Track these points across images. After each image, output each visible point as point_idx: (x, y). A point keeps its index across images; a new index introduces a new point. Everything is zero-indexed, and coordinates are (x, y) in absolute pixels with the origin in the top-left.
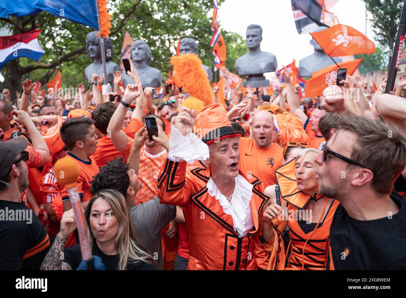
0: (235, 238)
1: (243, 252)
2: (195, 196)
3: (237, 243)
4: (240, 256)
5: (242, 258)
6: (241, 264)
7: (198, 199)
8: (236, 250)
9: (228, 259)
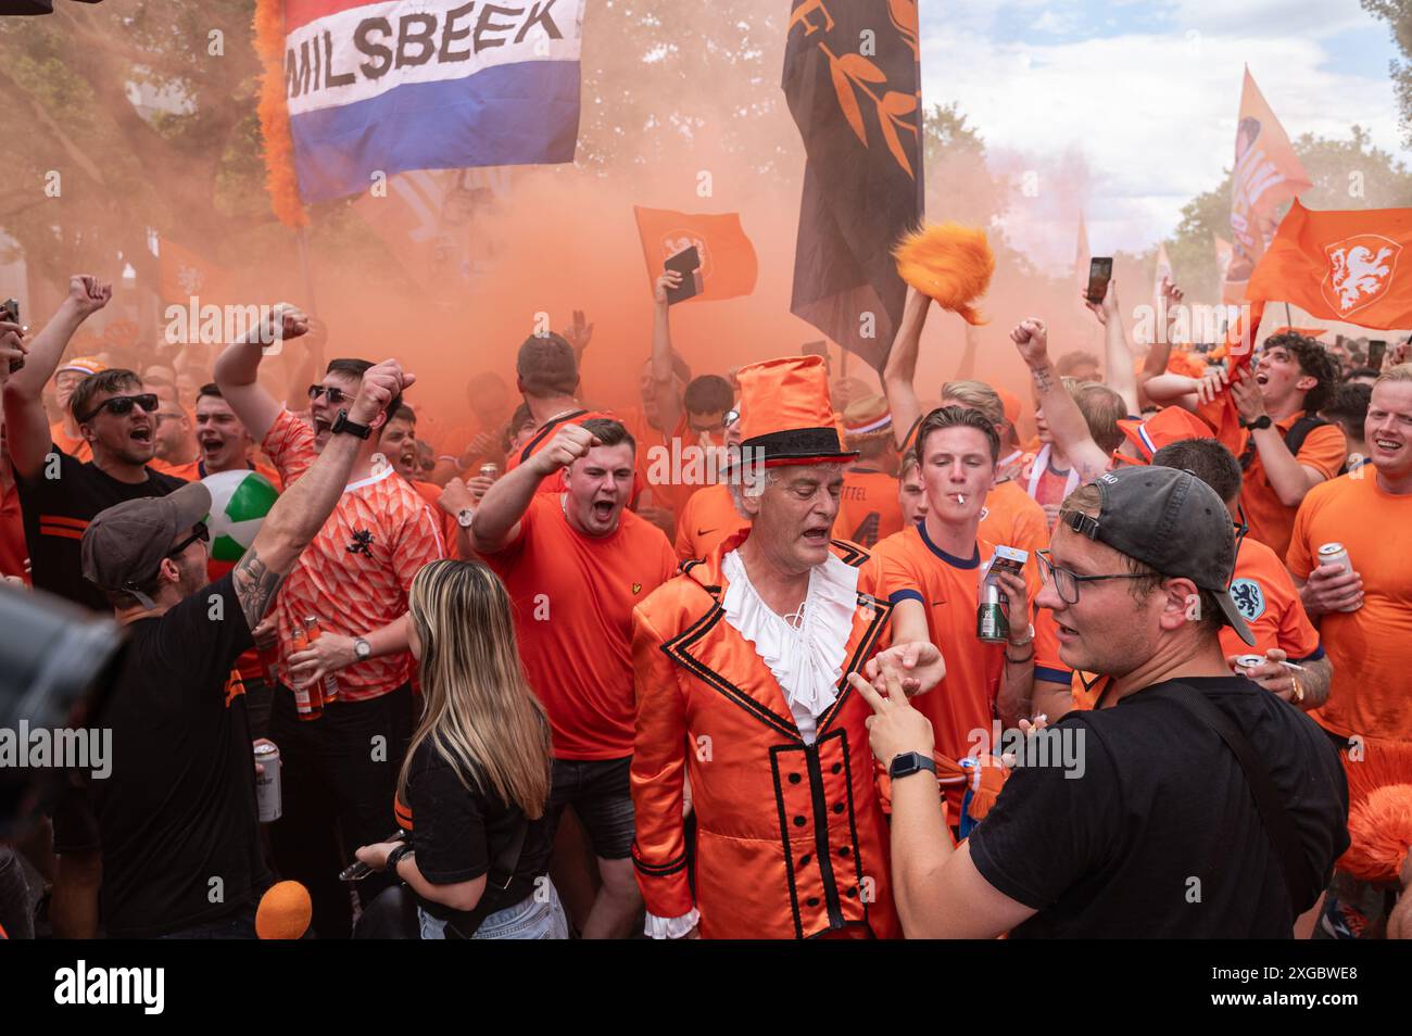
0: (796, 752)
1: (828, 784)
2: (678, 643)
3: (805, 762)
4: (823, 796)
5: (829, 799)
6: (831, 815)
7: (687, 649)
8: (806, 781)
9: (791, 810)
